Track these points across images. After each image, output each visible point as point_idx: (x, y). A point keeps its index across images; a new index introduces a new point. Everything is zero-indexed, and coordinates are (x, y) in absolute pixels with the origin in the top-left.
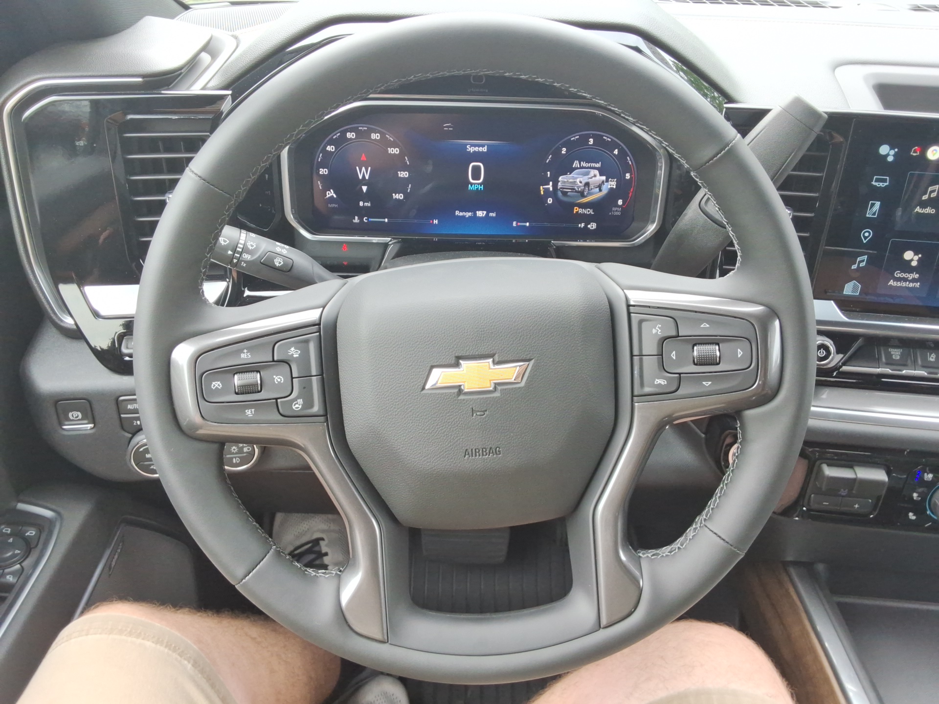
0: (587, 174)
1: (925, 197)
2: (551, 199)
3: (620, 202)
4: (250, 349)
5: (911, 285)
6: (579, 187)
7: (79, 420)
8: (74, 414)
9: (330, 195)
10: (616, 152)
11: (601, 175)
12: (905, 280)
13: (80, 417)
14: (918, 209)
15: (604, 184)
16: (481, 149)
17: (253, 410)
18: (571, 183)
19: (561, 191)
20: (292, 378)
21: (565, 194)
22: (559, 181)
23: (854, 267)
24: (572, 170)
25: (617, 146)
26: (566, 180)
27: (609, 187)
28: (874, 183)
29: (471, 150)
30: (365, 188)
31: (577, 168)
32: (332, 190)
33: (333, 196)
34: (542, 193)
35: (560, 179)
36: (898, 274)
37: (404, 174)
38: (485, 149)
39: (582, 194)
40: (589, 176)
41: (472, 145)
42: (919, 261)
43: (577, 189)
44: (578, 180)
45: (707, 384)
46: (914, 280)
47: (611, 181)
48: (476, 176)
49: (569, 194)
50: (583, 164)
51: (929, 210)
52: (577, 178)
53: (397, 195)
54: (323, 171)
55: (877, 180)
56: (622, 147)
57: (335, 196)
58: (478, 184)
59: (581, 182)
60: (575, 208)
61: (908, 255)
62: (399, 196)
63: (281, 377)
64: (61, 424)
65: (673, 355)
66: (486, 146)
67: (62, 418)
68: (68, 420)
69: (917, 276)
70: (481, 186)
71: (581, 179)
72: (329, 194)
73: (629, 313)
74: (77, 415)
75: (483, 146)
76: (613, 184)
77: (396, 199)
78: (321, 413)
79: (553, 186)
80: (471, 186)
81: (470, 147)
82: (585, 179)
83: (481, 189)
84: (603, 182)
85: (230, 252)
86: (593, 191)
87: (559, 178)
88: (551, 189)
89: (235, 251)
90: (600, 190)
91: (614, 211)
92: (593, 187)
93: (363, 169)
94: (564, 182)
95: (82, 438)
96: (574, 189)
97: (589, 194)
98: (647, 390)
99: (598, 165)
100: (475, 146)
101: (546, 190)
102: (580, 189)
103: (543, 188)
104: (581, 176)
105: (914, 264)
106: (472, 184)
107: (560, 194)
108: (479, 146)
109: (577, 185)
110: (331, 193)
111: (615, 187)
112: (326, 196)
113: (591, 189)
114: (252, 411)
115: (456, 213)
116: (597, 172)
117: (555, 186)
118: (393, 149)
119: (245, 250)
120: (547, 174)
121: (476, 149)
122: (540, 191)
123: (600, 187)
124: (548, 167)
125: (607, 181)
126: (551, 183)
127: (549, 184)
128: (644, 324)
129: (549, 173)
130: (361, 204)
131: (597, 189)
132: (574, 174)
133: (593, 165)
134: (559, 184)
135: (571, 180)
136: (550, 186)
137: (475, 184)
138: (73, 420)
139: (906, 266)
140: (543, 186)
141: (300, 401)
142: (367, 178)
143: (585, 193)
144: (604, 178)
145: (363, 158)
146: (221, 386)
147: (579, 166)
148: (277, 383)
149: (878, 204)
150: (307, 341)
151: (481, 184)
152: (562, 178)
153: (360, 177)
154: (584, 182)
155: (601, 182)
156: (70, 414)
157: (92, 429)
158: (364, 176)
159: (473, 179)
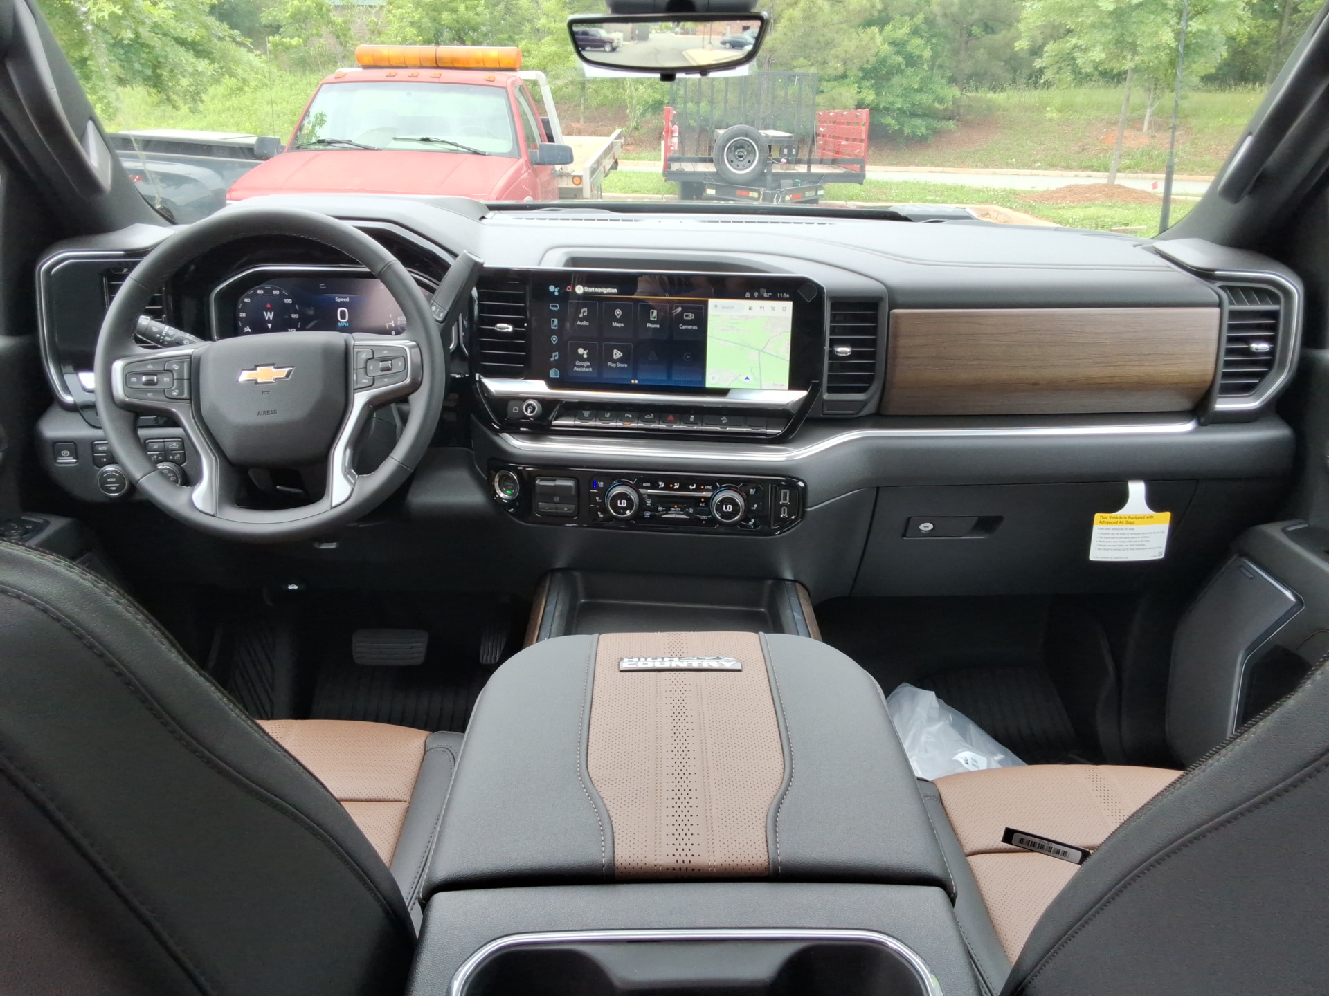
1: (581, 316)
2: (394, 332)
4: (152, 364)
5: (587, 370)
7: (68, 456)
8: (64, 452)
12: (583, 366)
13: (69, 454)
14: (579, 323)
16: (345, 300)
17: (152, 393)
19: (400, 327)
20: (174, 379)
21: (403, 328)
22: (398, 320)
23: (552, 359)
28: (551, 308)
29: (338, 300)
30: (270, 326)
32: (248, 326)
34: (388, 328)
36: (578, 363)
37: (296, 316)
38: (348, 300)
41: (339, 297)
42: (588, 354)
45: (386, 380)
46: (587, 367)
48: (343, 316)
51: (585, 323)
54: (242, 315)
55: (552, 306)
58: (345, 322)
61: (581, 351)
63: (168, 379)
64: (56, 459)
65: (372, 368)
67: (57, 454)
68: (61, 456)
69: (589, 364)
72: (246, 329)
73: (354, 349)
74: (66, 453)
78: (188, 398)
83: (347, 325)
85: (158, 336)
88: (393, 325)
89: (161, 335)
93: (269, 313)
98: (359, 386)
100: (341, 298)
101: (390, 326)
103: (388, 325)
105: (585, 356)
106: (340, 322)
110: (248, 329)
112: (244, 330)
117: (396, 323)
118: (288, 300)
119: (167, 335)
121: (342, 300)
124: (390, 311)
127: (391, 322)
128: (359, 354)
129: (391, 315)
138: (64, 456)
139: (581, 358)
141: (177, 391)
142: (271, 318)
145: (268, 306)
146: (137, 381)
148: (165, 381)
149: (556, 320)
150: (183, 362)
153: (267, 318)
156: (62, 452)
157: (75, 463)
158: (269, 318)
159: (341, 318)
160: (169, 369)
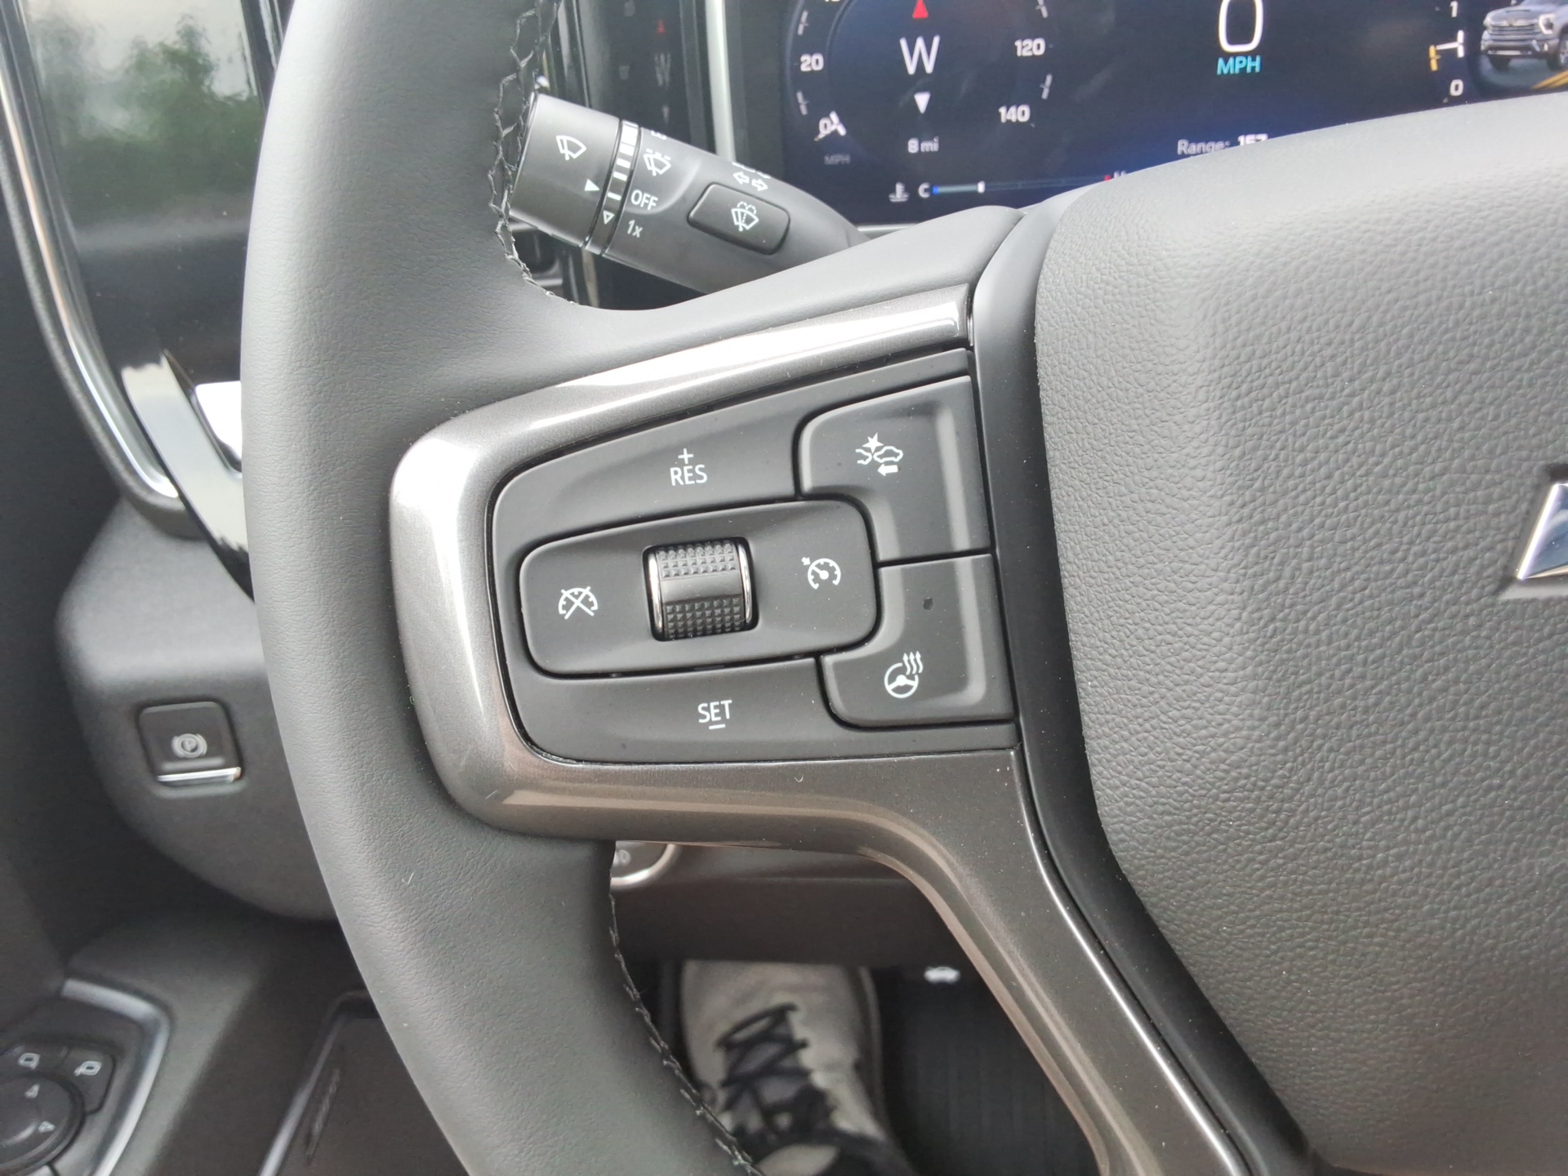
2: (1460, 83)
4: (703, 448)
6: (1546, 40)
7: (201, 757)
8: (187, 744)
9: (831, 129)
13: (203, 748)
17: (727, 703)
18: (1520, 29)
19: (1489, 56)
20: (876, 565)
21: (1500, 64)
22: (1485, 28)
26: (1505, 23)
30: (922, 100)
32: (833, 116)
33: (835, 133)
34: (1434, 66)
35: (1489, 20)
37: (1031, 48)
39: (1553, 61)
43: (1538, 49)
44: (1541, 21)
48: (1241, 32)
49: (1514, 63)
52: (1536, 15)
53: (1013, 109)
54: (812, 63)
57: (842, 131)
58: (1245, 54)
59: (1549, 26)
62: (1018, 114)
63: (832, 563)
64: (155, 771)
67: (156, 754)
68: (174, 758)
70: (1254, 60)
71: (1551, 17)
72: (826, 126)
74: (194, 745)
77: (1009, 122)
78: (1000, 707)
79: (1466, 42)
80: (1226, 62)
82: (1561, 17)
83: (1253, 68)
85: (591, 187)
87: (1484, 17)
88: (1461, 53)
89: (605, 181)
93: (920, 43)
94: (1500, 29)
95: (212, 807)
96: (1529, 48)
101: (1447, 57)
102: (1546, 48)
103: (1438, 52)
104: (1550, 7)
106: (1227, 56)
107: (1486, 65)
109: (1539, 36)
110: (832, 123)
112: (818, 132)
114: (722, 707)
115: (1180, 147)
117: (1472, 43)
119: (637, 179)
120: (1451, 9)
122: (1428, 60)
126: (1461, 35)
127: (1454, 39)
129: (1454, 5)
130: (913, 146)
132: (1529, 5)
134: (1486, 35)
135: (1520, 23)
136: (1458, 45)
137: (1235, 55)
138: (185, 759)
140: (1436, 44)
141: (914, 660)
142: (929, 68)
143: (1563, 59)
145: (920, 11)
146: (595, 607)
148: (816, 586)
150: (927, 410)
151: (1252, 54)
152: (1494, 19)
153: (911, 69)
154: (1558, 26)
156: (177, 743)
157: (238, 779)
158: (920, 65)
159: (1232, 40)
160: (833, 478)
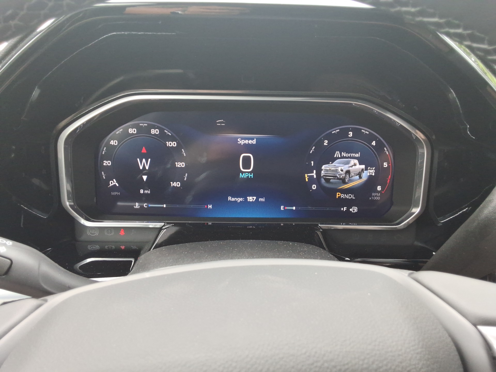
0: (348, 163)
2: (315, 186)
3: (379, 188)
6: (340, 175)
9: (113, 184)
10: (374, 143)
11: (360, 164)
15: (363, 172)
16: (250, 142)
18: (333, 171)
19: (324, 178)
21: (327, 181)
22: (322, 170)
24: (333, 160)
25: (375, 138)
27: (368, 174)
29: (242, 142)
30: (145, 178)
31: (338, 158)
32: (114, 180)
33: (115, 185)
34: (307, 180)
35: (323, 167)
37: (181, 165)
38: (254, 142)
39: (343, 181)
40: (350, 165)
41: (242, 139)
43: (339, 177)
44: (339, 169)
47: (370, 169)
48: (246, 165)
49: (331, 180)
50: (344, 154)
52: (338, 167)
53: (175, 183)
54: (107, 163)
56: (379, 139)
57: (117, 185)
58: (248, 172)
59: (342, 170)
60: (338, 193)
62: (176, 184)
66: (255, 139)
70: (251, 174)
71: (343, 168)
72: (112, 183)
75: (252, 139)
76: (372, 172)
77: (174, 186)
79: (316, 174)
80: (242, 174)
81: (241, 140)
82: (345, 168)
83: (251, 177)
84: (363, 170)
86: (353, 178)
87: (322, 167)
88: (315, 177)
90: (360, 177)
91: (373, 196)
92: (353, 175)
93: (144, 160)
94: (327, 170)
96: (336, 176)
97: (350, 181)
99: (357, 155)
100: (245, 139)
101: (311, 178)
102: (341, 177)
103: (308, 176)
104: (342, 165)
106: (243, 172)
107: (323, 181)
108: (249, 139)
109: (339, 173)
110: (114, 182)
111: (373, 174)
112: (109, 185)
113: (352, 176)
115: (229, 199)
116: (356, 161)
117: (318, 174)
118: (171, 142)
121: (246, 142)
122: (305, 178)
123: (360, 175)
124: (311, 157)
125: (366, 169)
126: (315, 171)
129: (312, 162)
130: (142, 191)
131: (358, 177)
132: (336, 163)
133: (353, 155)
134: (322, 172)
135: (333, 169)
136: (314, 174)
137: (245, 172)
140: (307, 174)
142: (147, 168)
143: (347, 180)
144: (363, 167)
145: (144, 150)
147: (340, 156)
151: (250, 172)
152: (325, 167)
153: (141, 168)
154: (344, 171)
155: (360, 170)
158: (144, 167)
159: (244, 168)
